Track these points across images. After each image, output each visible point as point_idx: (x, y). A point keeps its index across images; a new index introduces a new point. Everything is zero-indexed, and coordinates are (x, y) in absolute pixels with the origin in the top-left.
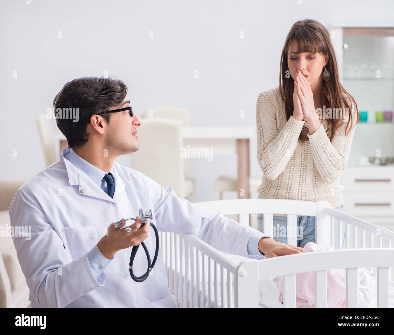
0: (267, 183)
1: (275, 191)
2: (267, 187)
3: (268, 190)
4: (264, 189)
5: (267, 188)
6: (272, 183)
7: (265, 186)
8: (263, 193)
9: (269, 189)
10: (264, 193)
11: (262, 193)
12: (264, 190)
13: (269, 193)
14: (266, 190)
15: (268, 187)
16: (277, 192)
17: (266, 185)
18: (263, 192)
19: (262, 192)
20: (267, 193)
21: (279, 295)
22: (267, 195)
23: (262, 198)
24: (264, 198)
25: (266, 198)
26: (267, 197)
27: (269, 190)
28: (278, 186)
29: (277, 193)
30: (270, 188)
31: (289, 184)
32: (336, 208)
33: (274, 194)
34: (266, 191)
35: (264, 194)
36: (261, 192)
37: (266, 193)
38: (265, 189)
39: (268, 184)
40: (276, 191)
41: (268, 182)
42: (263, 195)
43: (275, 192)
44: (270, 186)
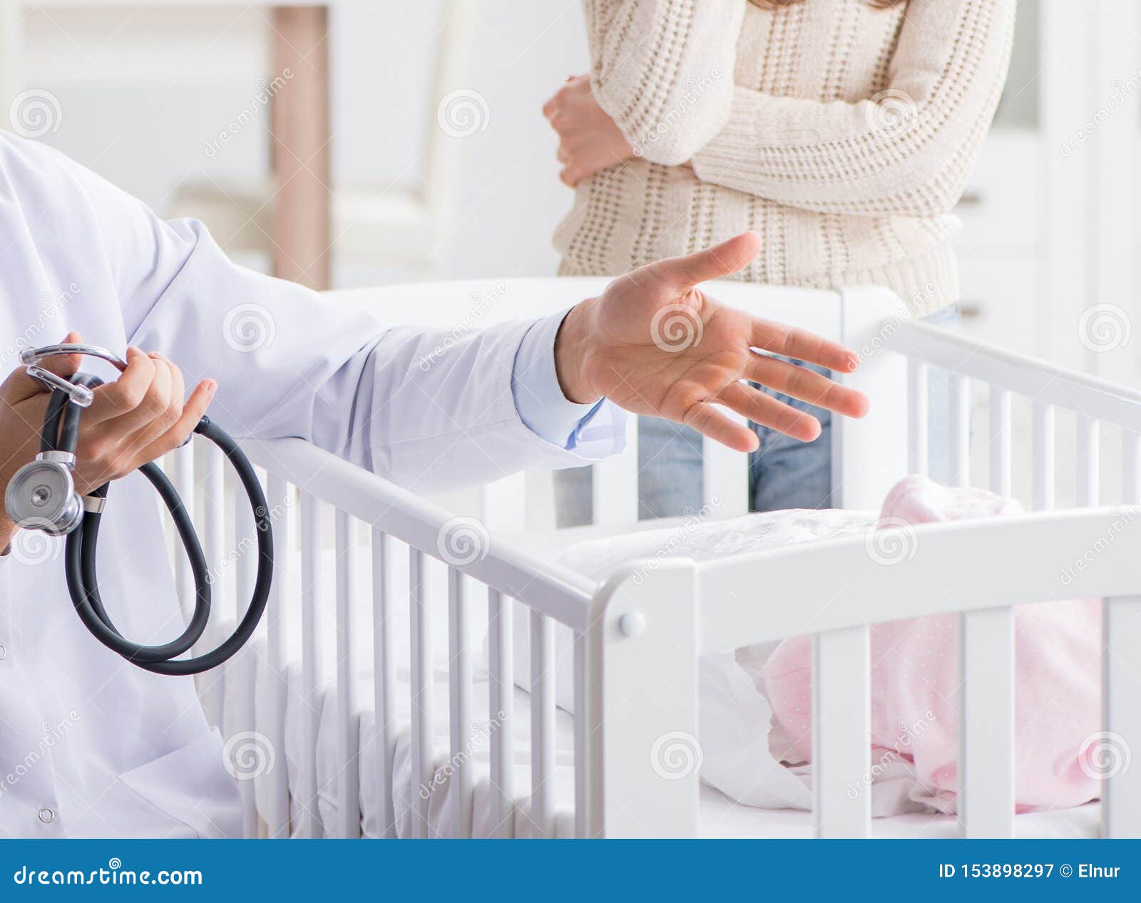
0: (598, 200)
1: (636, 237)
2: (598, 220)
3: (603, 236)
4: (586, 232)
5: (596, 227)
6: (619, 197)
7: (588, 214)
8: (581, 250)
9: (605, 229)
10: (587, 247)
11: (575, 252)
12: (586, 236)
13: (608, 245)
14: (593, 234)
15: (604, 218)
16: (647, 238)
17: (592, 211)
18: (584, 243)
19: (578, 245)
20: (603, 248)
21: (769, 727)
22: (602, 255)
23: (575, 274)
24: (584, 273)
25: (594, 274)
26: (603, 269)
27: (608, 235)
28: (646, 212)
29: (650, 243)
30: (614, 221)
31: (699, 199)
32: (931, 318)
33: (636, 249)
34: (595, 239)
35: (584, 255)
36: (572, 248)
37: (597, 250)
38: (590, 230)
39: (601, 205)
40: (641, 235)
41: (604, 197)
42: (584, 261)
43: (637, 242)
44: (610, 215)
